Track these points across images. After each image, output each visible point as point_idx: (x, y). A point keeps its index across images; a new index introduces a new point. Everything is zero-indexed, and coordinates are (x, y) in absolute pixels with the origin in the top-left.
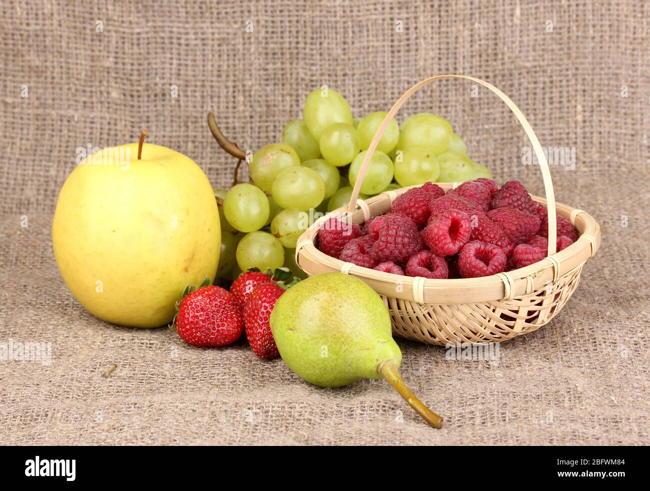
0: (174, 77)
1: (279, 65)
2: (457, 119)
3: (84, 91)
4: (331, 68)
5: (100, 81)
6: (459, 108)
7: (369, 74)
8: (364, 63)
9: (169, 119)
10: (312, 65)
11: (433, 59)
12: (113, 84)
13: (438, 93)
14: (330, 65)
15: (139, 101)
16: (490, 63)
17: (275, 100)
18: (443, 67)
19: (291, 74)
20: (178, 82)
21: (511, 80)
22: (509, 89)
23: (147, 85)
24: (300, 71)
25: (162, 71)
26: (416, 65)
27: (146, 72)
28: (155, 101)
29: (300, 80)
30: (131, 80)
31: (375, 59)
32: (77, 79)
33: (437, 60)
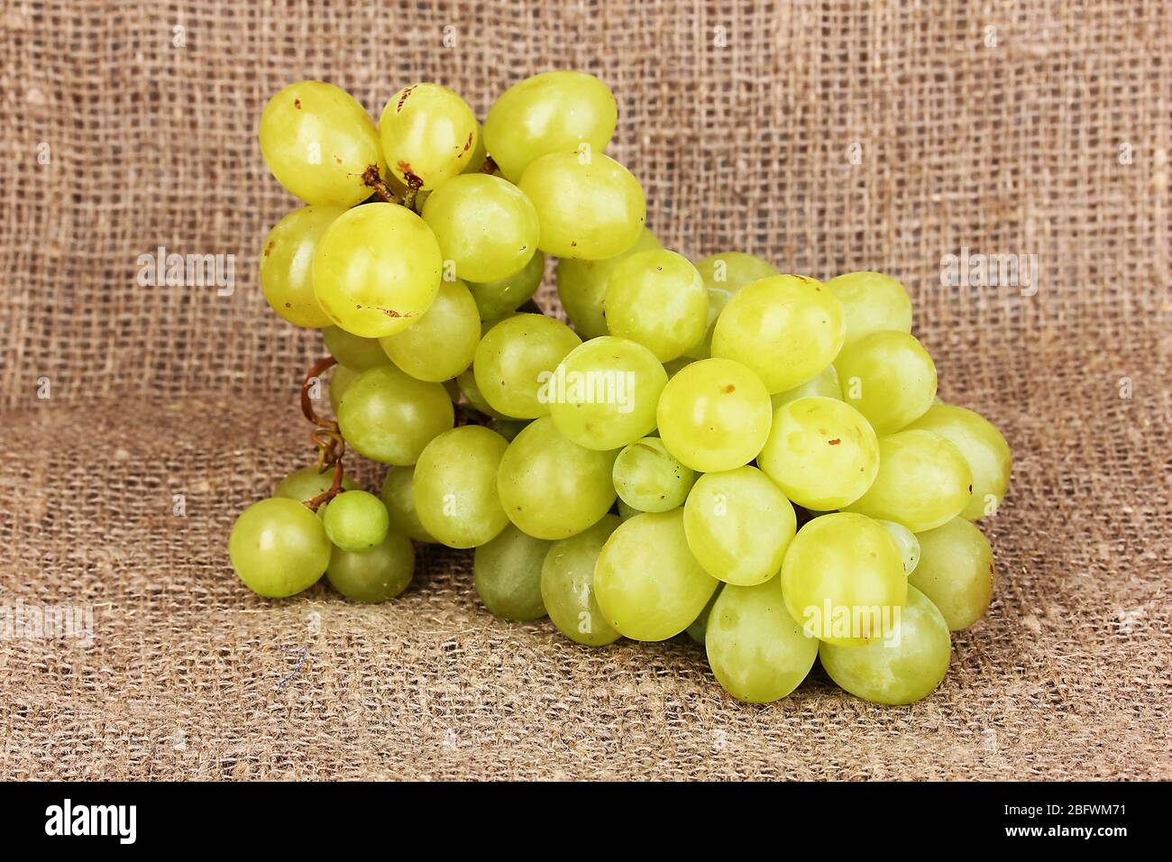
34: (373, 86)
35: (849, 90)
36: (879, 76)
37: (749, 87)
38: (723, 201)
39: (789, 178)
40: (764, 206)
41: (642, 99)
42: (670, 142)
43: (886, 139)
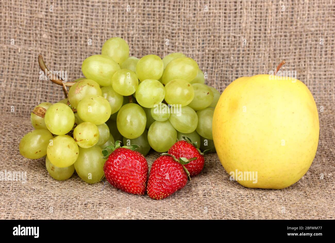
0: (83, 26)
1: (152, 22)
2: (265, 62)
3: (25, 33)
4: (186, 25)
5: (36, 27)
6: (267, 55)
7: (210, 30)
8: (207, 23)
9: (80, 53)
10: (173, 23)
11: (251, 22)
12: (44, 29)
13: (253, 45)
14: (184, 24)
15: (60, 41)
16: (288, 27)
17: (148, 44)
18: (257, 28)
19: (159, 28)
20: (86, 30)
21: (301, 39)
22: (299, 44)
23: (66, 30)
24: (165, 26)
25: (76, 22)
26: (240, 26)
27: (65, 22)
28: (71, 41)
29: (165, 32)
30: (55, 27)
31: (214, 21)
32: (21, 25)
33: (254, 23)
34: (135, 36)
35: (261, 38)
36: (269, 35)
37: (235, 37)
38: (227, 67)
39: (245, 62)
40: (238, 69)
41: (206, 40)
42: (213, 51)
43: (271, 52)
